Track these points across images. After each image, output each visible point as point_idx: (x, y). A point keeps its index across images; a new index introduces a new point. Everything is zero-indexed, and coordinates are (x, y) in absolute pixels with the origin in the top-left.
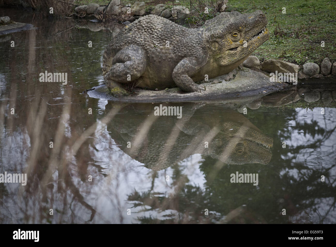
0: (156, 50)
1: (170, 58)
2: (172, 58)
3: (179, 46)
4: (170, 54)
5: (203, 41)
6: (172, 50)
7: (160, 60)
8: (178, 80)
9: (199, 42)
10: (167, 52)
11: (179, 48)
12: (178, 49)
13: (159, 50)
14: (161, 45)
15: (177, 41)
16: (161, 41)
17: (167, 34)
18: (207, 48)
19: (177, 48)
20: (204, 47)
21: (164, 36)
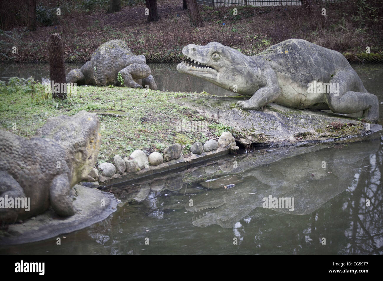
0: (24, 172)
1: (40, 179)
2: (41, 179)
3: (45, 163)
4: (39, 174)
5: (65, 152)
6: (39, 169)
7: (31, 184)
8: (63, 203)
9: (62, 155)
10: (36, 172)
11: (48, 165)
12: (47, 167)
13: (27, 171)
14: (27, 166)
15: (41, 158)
16: (26, 161)
17: (28, 151)
18: (71, 161)
19: (44, 166)
20: (68, 160)
21: (26, 153)
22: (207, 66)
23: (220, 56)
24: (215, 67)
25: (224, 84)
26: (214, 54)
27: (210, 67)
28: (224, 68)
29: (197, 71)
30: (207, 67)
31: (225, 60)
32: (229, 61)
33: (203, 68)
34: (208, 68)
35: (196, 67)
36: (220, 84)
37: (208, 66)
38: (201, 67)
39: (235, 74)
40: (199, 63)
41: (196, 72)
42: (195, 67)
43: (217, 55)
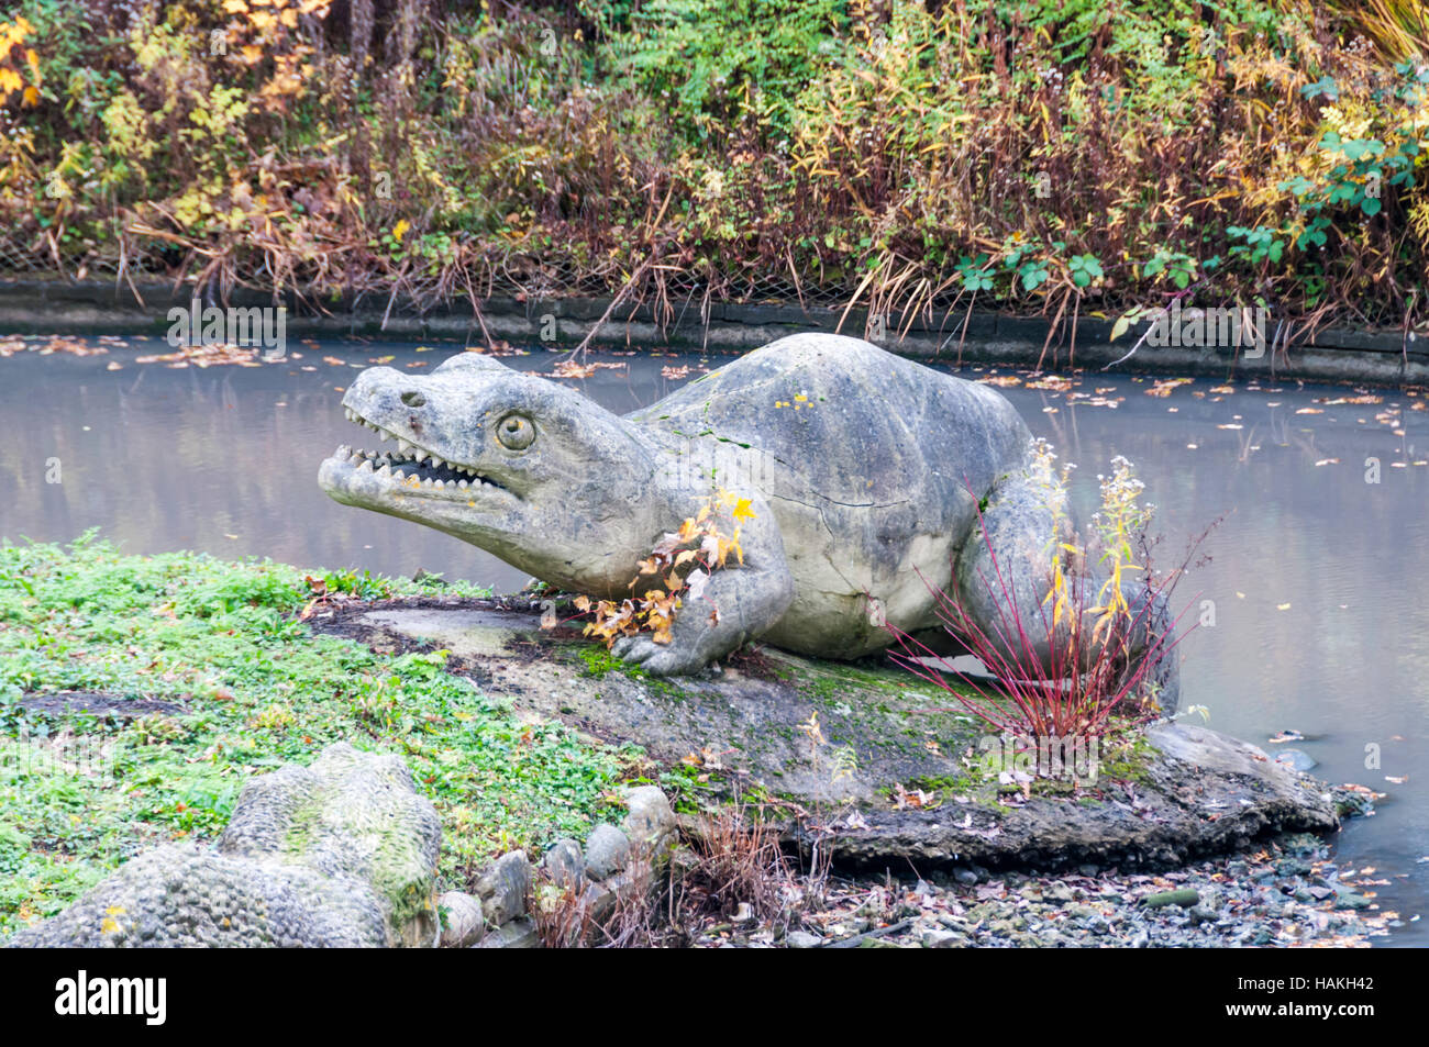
22: (470, 473)
23: (534, 427)
24: (513, 480)
25: (554, 559)
26: (510, 422)
27: (484, 480)
28: (555, 487)
29: (424, 496)
30: (470, 480)
31: (561, 451)
32: (576, 452)
33: (451, 482)
34: (477, 482)
35: (423, 479)
36: (531, 557)
37: (475, 476)
38: (445, 481)
39: (606, 514)
40: (436, 463)
41: (423, 501)
42: (415, 477)
43: (524, 425)
